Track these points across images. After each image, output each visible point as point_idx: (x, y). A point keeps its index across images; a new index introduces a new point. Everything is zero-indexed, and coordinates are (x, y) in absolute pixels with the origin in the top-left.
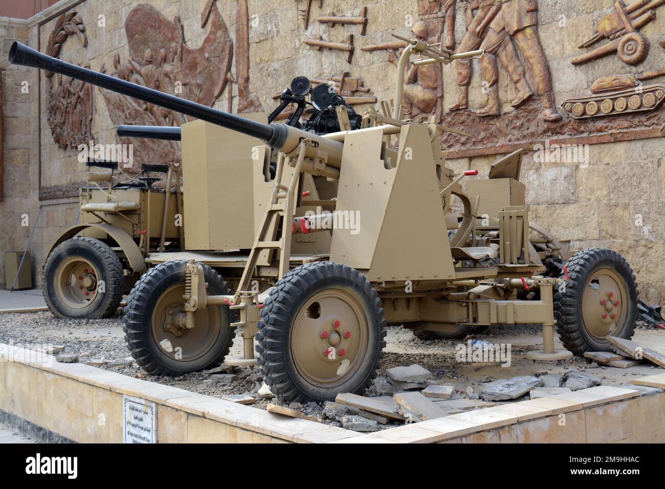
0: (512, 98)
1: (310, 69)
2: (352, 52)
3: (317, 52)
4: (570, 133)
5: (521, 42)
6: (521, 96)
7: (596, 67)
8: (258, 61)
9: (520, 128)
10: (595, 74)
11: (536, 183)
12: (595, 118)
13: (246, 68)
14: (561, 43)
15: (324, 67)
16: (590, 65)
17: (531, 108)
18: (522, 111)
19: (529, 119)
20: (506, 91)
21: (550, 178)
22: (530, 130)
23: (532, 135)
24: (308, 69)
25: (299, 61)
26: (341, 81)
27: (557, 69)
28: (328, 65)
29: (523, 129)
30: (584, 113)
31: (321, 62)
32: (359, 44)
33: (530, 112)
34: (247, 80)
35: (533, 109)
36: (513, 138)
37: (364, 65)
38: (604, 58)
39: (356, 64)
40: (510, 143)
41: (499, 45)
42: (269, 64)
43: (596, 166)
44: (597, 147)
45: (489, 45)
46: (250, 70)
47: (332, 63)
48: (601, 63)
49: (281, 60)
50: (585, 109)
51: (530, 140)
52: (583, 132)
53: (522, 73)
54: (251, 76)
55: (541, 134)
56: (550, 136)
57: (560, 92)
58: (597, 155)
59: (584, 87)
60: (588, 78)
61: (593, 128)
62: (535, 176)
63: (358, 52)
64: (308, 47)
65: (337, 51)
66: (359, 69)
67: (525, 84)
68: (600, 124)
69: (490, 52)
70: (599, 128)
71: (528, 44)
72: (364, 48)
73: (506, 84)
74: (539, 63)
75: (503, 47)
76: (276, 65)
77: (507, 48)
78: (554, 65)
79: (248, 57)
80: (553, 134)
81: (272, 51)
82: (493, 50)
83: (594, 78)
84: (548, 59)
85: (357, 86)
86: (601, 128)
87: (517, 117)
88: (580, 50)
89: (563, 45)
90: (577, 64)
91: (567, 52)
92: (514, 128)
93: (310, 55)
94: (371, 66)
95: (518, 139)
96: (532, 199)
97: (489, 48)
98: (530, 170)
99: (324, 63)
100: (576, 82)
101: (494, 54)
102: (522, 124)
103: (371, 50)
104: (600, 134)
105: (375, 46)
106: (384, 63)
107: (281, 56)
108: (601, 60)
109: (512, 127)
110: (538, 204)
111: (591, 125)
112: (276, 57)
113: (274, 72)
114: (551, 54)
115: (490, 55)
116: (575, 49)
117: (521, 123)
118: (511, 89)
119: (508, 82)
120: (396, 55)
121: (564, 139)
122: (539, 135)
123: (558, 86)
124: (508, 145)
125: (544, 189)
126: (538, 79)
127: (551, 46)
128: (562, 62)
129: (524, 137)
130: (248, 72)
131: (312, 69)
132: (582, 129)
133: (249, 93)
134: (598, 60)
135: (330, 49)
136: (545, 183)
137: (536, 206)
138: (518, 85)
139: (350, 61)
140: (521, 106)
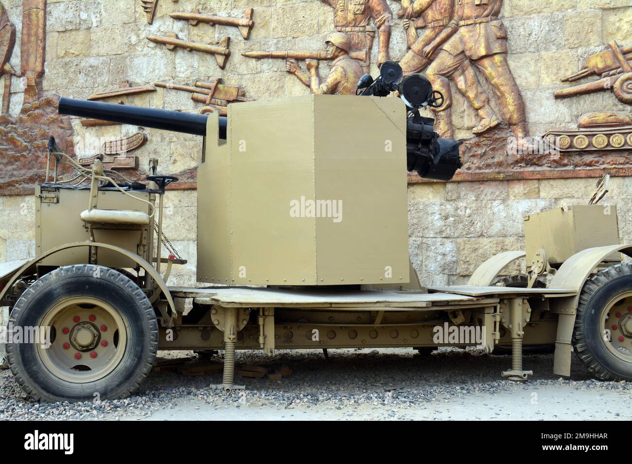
0: (471, 125)
1: (154, 70)
2: (227, 56)
3: (169, 52)
4: (549, 165)
5: (489, 69)
6: (487, 123)
7: (582, 102)
8: (62, 53)
9: (482, 156)
10: (580, 108)
11: (503, 214)
12: (582, 152)
13: (39, 60)
14: (537, 74)
15: (178, 70)
16: (575, 99)
17: (497, 136)
18: (485, 139)
19: (494, 148)
20: (462, 117)
21: (520, 210)
22: (496, 160)
23: (500, 164)
24: (151, 70)
25: (136, 60)
26: (213, 89)
27: (532, 100)
28: (185, 68)
29: (485, 157)
30: (571, 146)
31: (174, 64)
32: (239, 48)
33: (496, 140)
34: (41, 74)
35: (501, 138)
36: (473, 166)
37: (245, 72)
38: (592, 94)
39: (232, 71)
40: (470, 171)
41: (456, 69)
42: (79, 59)
43: (582, 199)
44: (583, 181)
45: (442, 67)
46: (46, 63)
47: (193, 67)
48: (588, 98)
49: (102, 56)
50: (572, 142)
51: (497, 170)
52: (565, 165)
53: (487, 100)
54: (47, 70)
55: (512, 164)
56: (524, 167)
57: (535, 123)
58: (583, 189)
59: (567, 120)
60: (572, 112)
61: (579, 162)
62: (502, 207)
63: (236, 58)
64: (152, 45)
65: (201, 54)
66: (236, 77)
67: (490, 112)
68: (588, 158)
69: (443, 75)
70: (588, 162)
71: (498, 71)
72: (247, 53)
73: (462, 110)
74: (512, 92)
75: (460, 71)
76: (93, 61)
77: (466, 72)
78: (527, 95)
79: (44, 48)
80: (527, 164)
81: (89, 44)
82: (449, 72)
83: (578, 113)
84: (520, 89)
85: (237, 95)
86: (592, 161)
87: (478, 145)
88: (562, 83)
89: (540, 77)
90: (559, 97)
91: (543, 84)
92: (473, 156)
93: (155, 54)
94: (258, 75)
95: (480, 168)
96: (496, 230)
97: (443, 70)
98: (494, 200)
99: (178, 66)
100: (557, 115)
101: (448, 77)
102: (484, 153)
103: (259, 58)
104: (588, 168)
105: (268, 53)
106: (279, 73)
107: (103, 51)
108: (587, 96)
109: (471, 154)
110: (505, 236)
111: (577, 159)
112: (94, 51)
113: (90, 69)
114: (524, 84)
115: (443, 78)
116: (555, 82)
117: (484, 151)
118: (469, 115)
119: (465, 107)
120: (298, 66)
121: (543, 171)
122: (508, 165)
123: (532, 117)
124: (467, 173)
125: (514, 221)
126: (511, 108)
127: (523, 76)
128: (538, 93)
129: (488, 166)
130: (43, 65)
131: (157, 71)
132: (566, 161)
133: (41, 90)
134: (584, 96)
135: (192, 50)
136: (515, 215)
137: (501, 238)
138: (481, 112)
139: (223, 68)
140: (484, 134)
